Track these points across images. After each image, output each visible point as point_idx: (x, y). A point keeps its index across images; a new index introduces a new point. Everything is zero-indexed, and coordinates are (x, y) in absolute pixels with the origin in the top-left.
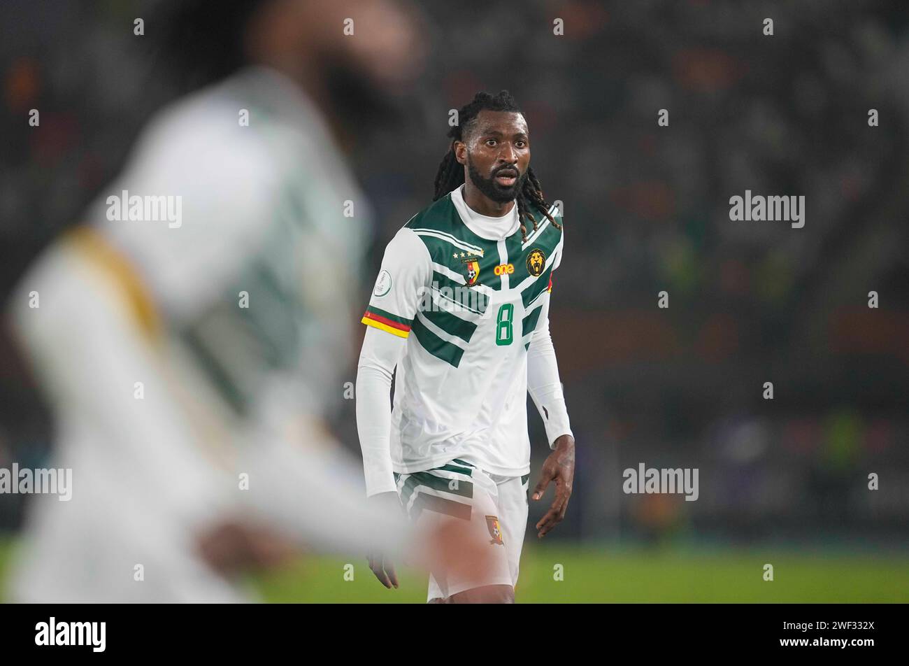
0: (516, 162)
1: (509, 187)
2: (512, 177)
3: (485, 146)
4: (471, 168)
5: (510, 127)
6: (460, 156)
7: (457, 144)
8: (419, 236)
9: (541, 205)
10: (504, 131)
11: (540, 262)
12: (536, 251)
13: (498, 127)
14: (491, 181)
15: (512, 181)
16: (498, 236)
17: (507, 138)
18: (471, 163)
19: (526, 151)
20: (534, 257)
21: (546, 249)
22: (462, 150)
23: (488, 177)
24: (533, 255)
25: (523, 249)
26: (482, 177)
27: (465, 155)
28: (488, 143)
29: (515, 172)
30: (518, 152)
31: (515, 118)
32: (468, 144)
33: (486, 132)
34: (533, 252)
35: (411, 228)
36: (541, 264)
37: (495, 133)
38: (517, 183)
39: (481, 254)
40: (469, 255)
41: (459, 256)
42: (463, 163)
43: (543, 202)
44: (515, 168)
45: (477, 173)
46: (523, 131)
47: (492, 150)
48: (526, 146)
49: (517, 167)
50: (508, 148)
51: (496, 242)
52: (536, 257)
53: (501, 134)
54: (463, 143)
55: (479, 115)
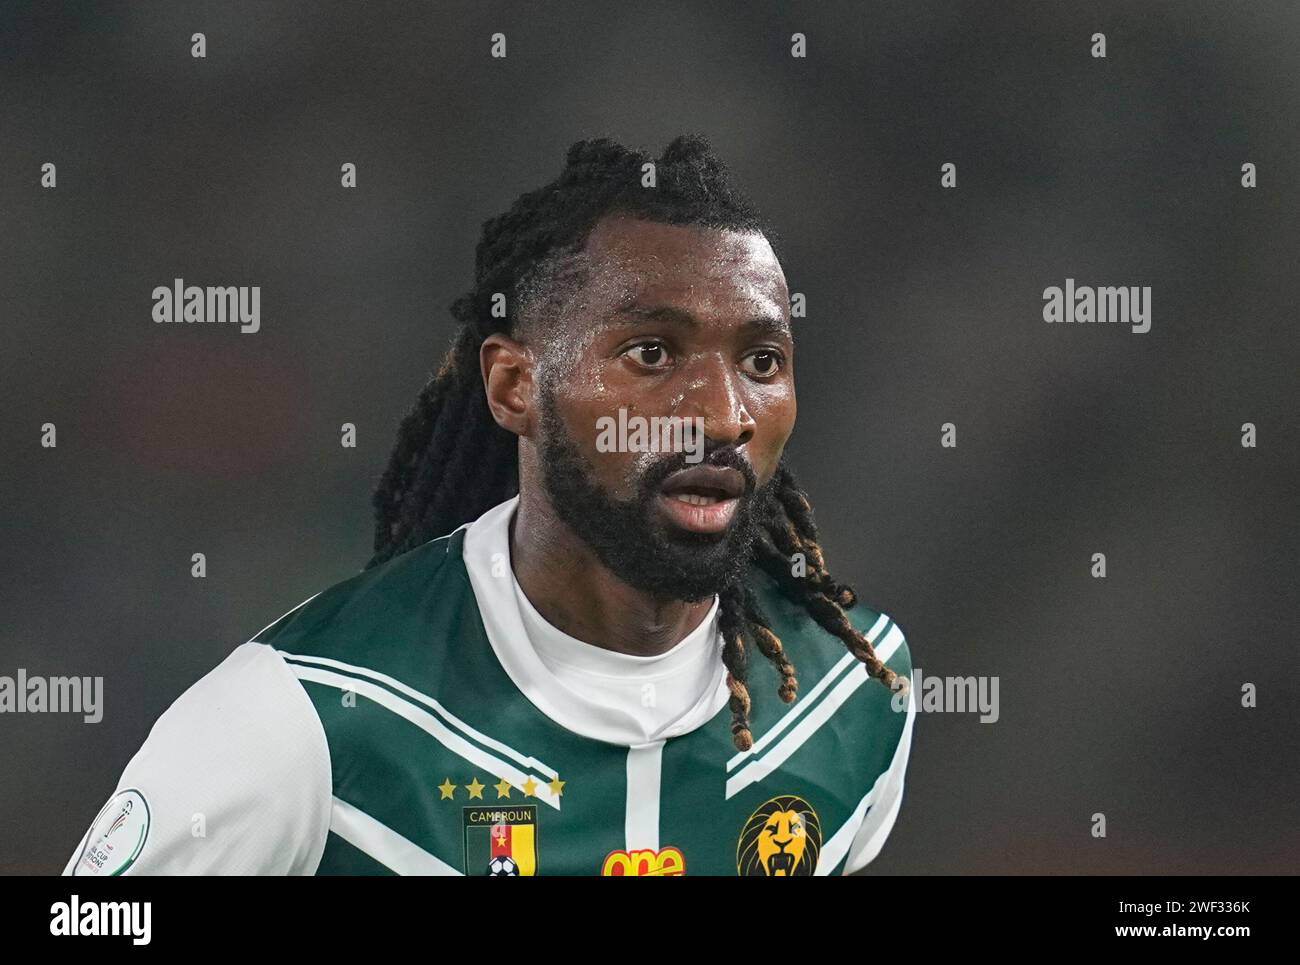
0: (746, 435)
1: (708, 538)
2: (720, 495)
3: (618, 365)
4: (554, 453)
5: (723, 291)
6: (502, 399)
7: (495, 347)
8: (303, 682)
9: (820, 595)
10: (704, 308)
11: (797, 850)
12: (786, 805)
13: (680, 290)
14: (636, 514)
15: (724, 513)
16: (635, 728)
17: (713, 337)
18: (554, 428)
19: (781, 391)
20: (774, 830)
21: (830, 797)
22: (515, 374)
23: (624, 493)
24: (772, 821)
25: (730, 793)
26: (601, 490)
27: (528, 397)
28: (636, 354)
29: (738, 478)
30: (755, 392)
31: (740, 254)
32: (541, 351)
33: (625, 309)
34: (771, 809)
35: (277, 647)
36: (798, 855)
37: (660, 314)
38: (741, 521)
39: (549, 795)
40: (503, 792)
41: (461, 792)
42: (515, 428)
43: (826, 579)
44: (739, 464)
45: (578, 474)
46: (772, 311)
47: (649, 382)
48: (782, 370)
49: (746, 457)
50: (716, 379)
51: (622, 751)
52: (783, 829)
53: (690, 321)
54: (521, 344)
55: (597, 238)
